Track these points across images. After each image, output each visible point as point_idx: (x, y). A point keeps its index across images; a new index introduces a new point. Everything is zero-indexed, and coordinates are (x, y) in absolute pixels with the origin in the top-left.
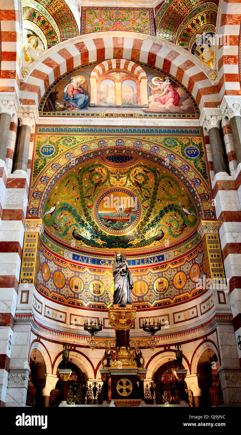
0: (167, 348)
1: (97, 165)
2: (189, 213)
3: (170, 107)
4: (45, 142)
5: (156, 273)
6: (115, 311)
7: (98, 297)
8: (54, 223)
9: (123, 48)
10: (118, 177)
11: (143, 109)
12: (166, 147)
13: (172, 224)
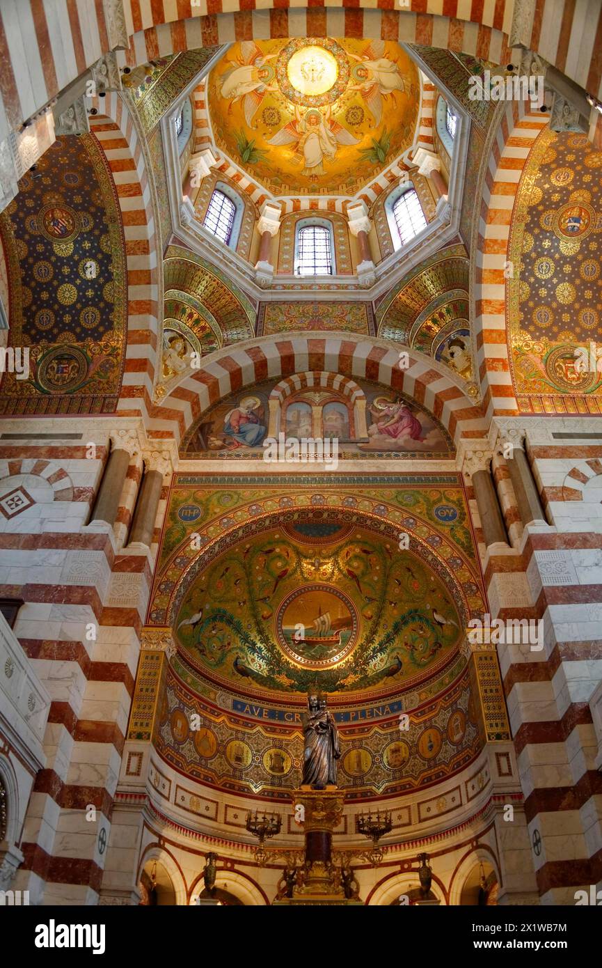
0: (404, 866)
1: (277, 542)
2: (444, 622)
3: (405, 441)
4: (186, 500)
5: (386, 734)
6: (303, 796)
7: (280, 778)
8: (200, 643)
9: (324, 354)
10: (317, 564)
11: (359, 445)
12: (401, 506)
13: (416, 645)
